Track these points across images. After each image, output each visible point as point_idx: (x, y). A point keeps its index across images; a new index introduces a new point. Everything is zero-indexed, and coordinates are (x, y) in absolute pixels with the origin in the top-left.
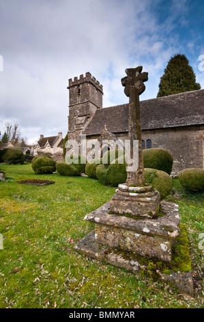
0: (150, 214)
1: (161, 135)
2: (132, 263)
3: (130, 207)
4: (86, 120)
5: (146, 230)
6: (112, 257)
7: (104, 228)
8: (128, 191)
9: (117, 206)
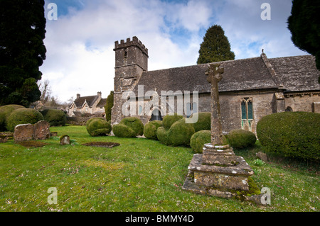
0: (232, 163)
1: (205, 98)
2: (227, 193)
3: (218, 159)
4: (133, 82)
5: (234, 172)
6: (213, 192)
7: (202, 174)
8: (214, 148)
9: (209, 159)
